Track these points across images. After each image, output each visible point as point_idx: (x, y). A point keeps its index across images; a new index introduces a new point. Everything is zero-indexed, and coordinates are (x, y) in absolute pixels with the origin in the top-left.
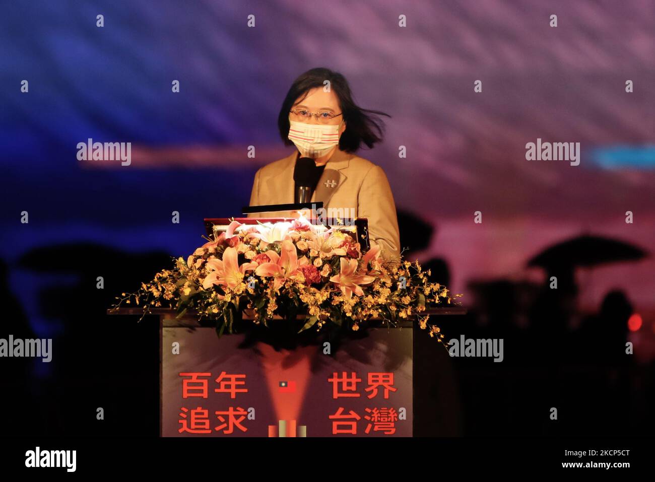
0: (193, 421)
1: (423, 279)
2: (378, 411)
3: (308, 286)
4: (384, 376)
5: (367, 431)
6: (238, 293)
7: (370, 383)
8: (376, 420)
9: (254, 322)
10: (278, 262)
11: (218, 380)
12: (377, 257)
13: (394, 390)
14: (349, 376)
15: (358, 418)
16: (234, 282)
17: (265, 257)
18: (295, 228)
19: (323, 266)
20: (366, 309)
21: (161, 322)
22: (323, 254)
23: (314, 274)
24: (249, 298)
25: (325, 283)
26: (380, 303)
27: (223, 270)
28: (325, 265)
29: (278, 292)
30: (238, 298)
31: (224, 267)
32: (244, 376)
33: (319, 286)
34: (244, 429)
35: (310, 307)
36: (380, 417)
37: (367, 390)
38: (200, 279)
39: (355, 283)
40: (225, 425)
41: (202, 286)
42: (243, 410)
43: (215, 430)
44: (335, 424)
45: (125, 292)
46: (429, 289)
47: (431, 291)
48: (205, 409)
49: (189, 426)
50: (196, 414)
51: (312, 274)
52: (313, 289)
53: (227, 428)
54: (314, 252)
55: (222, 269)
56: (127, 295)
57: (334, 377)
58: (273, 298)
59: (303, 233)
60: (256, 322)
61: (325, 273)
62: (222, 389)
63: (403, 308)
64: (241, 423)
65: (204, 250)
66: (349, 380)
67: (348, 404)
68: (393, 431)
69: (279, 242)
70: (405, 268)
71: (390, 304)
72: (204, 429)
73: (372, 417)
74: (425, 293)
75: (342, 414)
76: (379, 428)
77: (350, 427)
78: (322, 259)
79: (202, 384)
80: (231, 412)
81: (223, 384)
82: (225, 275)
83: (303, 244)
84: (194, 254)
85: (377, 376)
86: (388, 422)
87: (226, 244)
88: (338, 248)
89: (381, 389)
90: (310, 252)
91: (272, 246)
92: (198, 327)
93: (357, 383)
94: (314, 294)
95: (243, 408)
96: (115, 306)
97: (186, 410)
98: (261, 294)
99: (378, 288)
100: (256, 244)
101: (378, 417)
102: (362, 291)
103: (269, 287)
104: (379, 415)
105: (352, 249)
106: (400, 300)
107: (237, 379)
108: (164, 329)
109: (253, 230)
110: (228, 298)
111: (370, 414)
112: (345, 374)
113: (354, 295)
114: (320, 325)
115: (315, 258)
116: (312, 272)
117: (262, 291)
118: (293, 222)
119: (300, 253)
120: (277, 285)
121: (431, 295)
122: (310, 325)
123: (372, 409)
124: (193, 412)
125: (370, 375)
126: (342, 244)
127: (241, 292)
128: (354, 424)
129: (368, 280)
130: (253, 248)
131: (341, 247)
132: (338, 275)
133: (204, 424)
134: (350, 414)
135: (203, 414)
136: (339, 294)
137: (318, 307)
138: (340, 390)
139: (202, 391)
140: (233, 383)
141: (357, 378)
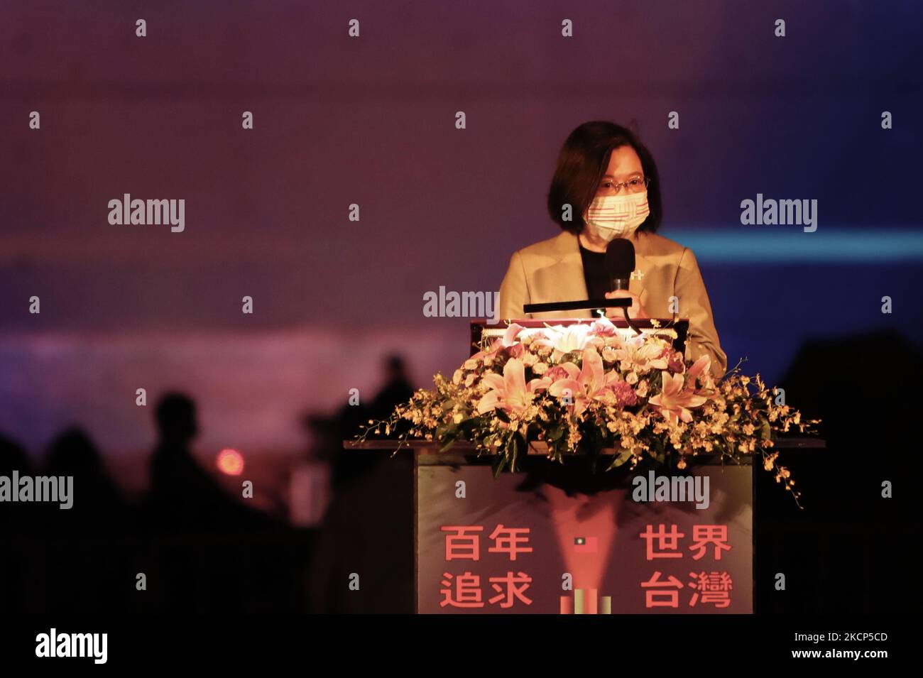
0: (459, 591)
1: (766, 400)
2: (707, 577)
3: (619, 409)
4: (714, 530)
5: (692, 603)
6: (527, 419)
7: (696, 538)
8: (704, 589)
9: (548, 457)
10: (578, 377)
11: (493, 536)
12: (706, 370)
13: (728, 548)
14: (668, 531)
15: (680, 585)
16: (519, 404)
17: (561, 371)
18: (596, 332)
19: (639, 382)
20: (698, 441)
21: (416, 458)
22: (638, 367)
23: (626, 395)
24: (539, 426)
25: (642, 405)
26: (714, 432)
27: (504, 388)
28: (641, 382)
29: (582, 418)
30: (525, 427)
31: (505, 384)
32: (527, 531)
33: (634, 409)
34: (528, 601)
35: (624, 438)
36: (710, 584)
37: (692, 548)
38: (474, 401)
39: (682, 405)
40: (502, 596)
41: (476, 410)
42: (526, 576)
43: (489, 603)
44: (649, 594)
45: (372, 419)
46: (776, 413)
47: (779, 416)
48: (475, 575)
49: (454, 597)
50: (464, 581)
51: (625, 394)
52: (625, 414)
53: (505, 600)
54: (625, 364)
55: (502, 387)
56: (375, 423)
57: (647, 532)
58: (574, 426)
59: (609, 339)
60: (551, 457)
61: (642, 392)
62: (498, 548)
63: (744, 440)
64: (524, 593)
65: (478, 363)
66: (668, 536)
67: (667, 568)
68: (727, 603)
69: (578, 351)
70: (742, 386)
71: (727, 434)
72: (474, 602)
73: (698, 585)
74: (770, 418)
75: (659, 580)
76: (708, 598)
77: (669, 598)
78: (637, 373)
79: (471, 542)
80: (510, 579)
81: (499, 541)
82: (507, 397)
83: (610, 354)
84: (462, 368)
85: (706, 530)
86: (720, 590)
87: (506, 354)
88: (656, 359)
89: (710, 546)
90: (620, 364)
91: (569, 357)
92: (464, 465)
93: (678, 539)
94: (628, 420)
95: (525, 573)
96: (358, 438)
97: (450, 577)
98: (557, 421)
99: (712, 413)
100: (547, 353)
101: (707, 584)
102: (691, 417)
103: (567, 412)
104: (708, 582)
105: (675, 360)
106: (741, 429)
107: (518, 535)
108: (419, 468)
109: (540, 335)
110: (513, 426)
111: (696, 581)
112: (662, 527)
113: (680, 421)
114: (635, 461)
115: (627, 373)
116: (626, 391)
117: (559, 417)
118: (592, 324)
119: (608, 366)
120: (580, 408)
121: (779, 422)
122: (622, 461)
123: (699, 573)
124: (459, 579)
125: (696, 528)
126: (660, 353)
127: (531, 419)
128: (675, 594)
129: (697, 401)
130: (542, 359)
131: (659, 357)
132: (659, 395)
133: (474, 594)
134: (669, 581)
135: (472, 581)
136: (661, 419)
137: (634, 437)
138: (656, 549)
139: (471, 551)
140: (513, 540)
141: (678, 532)
